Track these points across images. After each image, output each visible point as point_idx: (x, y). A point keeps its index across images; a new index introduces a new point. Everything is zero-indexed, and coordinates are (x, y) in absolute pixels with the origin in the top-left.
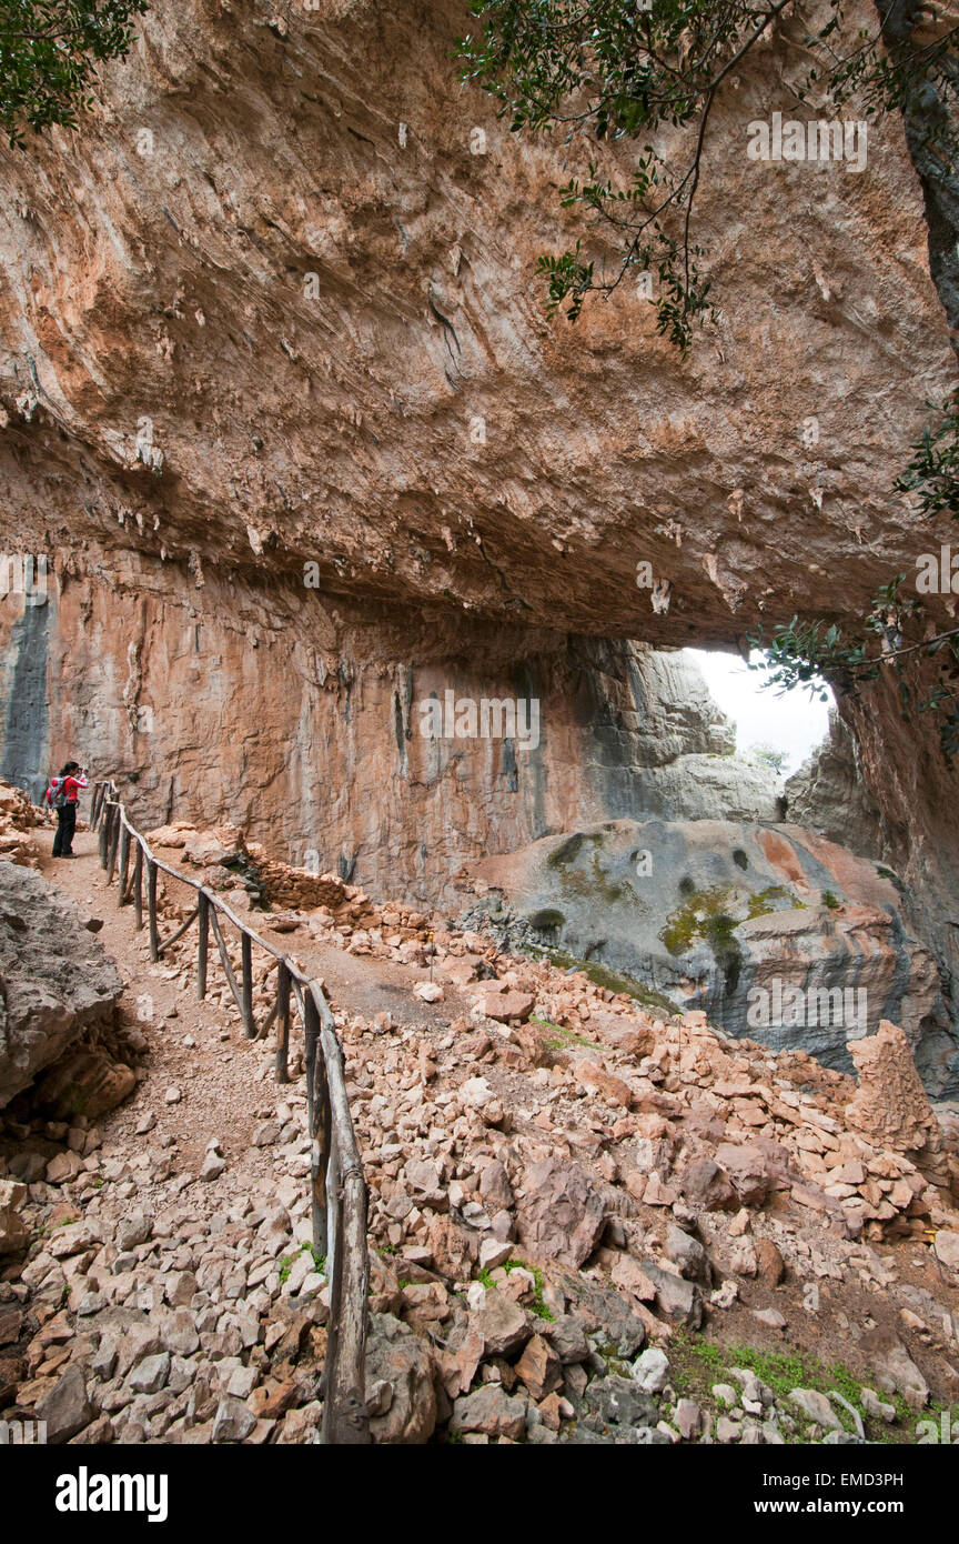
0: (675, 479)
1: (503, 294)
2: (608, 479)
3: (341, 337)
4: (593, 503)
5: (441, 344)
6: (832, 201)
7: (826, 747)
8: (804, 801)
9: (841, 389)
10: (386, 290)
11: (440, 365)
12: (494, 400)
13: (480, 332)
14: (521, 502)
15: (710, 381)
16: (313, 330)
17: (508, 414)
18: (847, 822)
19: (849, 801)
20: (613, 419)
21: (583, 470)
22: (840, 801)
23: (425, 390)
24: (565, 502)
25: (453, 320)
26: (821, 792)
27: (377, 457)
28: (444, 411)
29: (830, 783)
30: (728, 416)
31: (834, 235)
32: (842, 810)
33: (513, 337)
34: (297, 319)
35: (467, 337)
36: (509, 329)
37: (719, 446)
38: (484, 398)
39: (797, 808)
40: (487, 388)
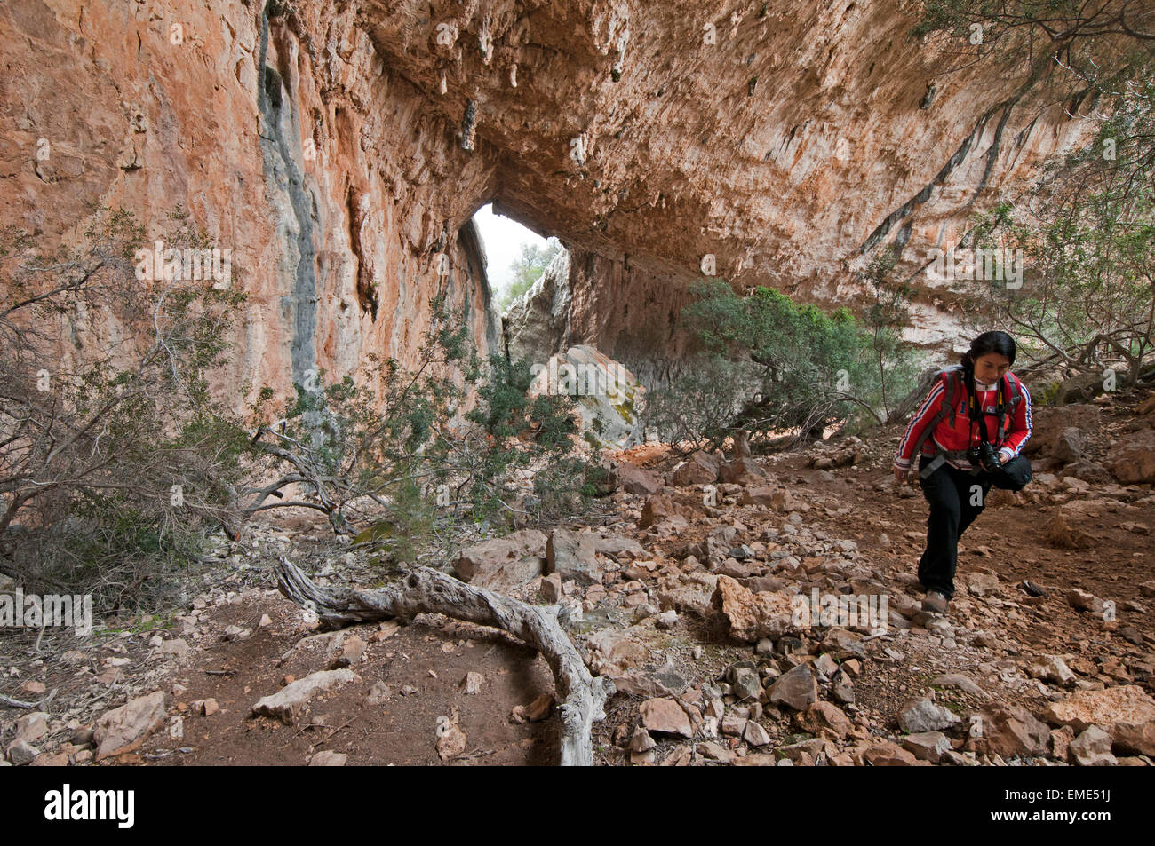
0: (773, 237)
1: (820, 155)
2: (762, 227)
3: (771, 104)
4: (744, 229)
5: (781, 139)
6: (872, 205)
7: (538, 291)
8: (521, 322)
9: (822, 239)
10: (802, 109)
11: (772, 146)
12: (770, 177)
13: (799, 154)
14: (718, 209)
15: (814, 221)
16: (768, 88)
17: (766, 184)
18: (541, 333)
19: (542, 322)
20: (788, 212)
21: (761, 220)
22: (538, 322)
23: (754, 148)
24: (734, 222)
25: (795, 138)
26: (532, 316)
27: (692, 147)
28: (747, 161)
29: (535, 311)
30: (805, 231)
31: (864, 211)
32: (539, 327)
33: (805, 168)
34: (774, 80)
35: (792, 150)
36: (807, 165)
37: (794, 238)
38: (768, 172)
39: (517, 326)
40: (774, 172)
